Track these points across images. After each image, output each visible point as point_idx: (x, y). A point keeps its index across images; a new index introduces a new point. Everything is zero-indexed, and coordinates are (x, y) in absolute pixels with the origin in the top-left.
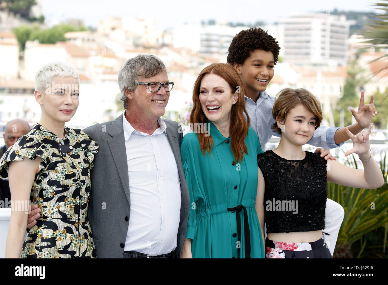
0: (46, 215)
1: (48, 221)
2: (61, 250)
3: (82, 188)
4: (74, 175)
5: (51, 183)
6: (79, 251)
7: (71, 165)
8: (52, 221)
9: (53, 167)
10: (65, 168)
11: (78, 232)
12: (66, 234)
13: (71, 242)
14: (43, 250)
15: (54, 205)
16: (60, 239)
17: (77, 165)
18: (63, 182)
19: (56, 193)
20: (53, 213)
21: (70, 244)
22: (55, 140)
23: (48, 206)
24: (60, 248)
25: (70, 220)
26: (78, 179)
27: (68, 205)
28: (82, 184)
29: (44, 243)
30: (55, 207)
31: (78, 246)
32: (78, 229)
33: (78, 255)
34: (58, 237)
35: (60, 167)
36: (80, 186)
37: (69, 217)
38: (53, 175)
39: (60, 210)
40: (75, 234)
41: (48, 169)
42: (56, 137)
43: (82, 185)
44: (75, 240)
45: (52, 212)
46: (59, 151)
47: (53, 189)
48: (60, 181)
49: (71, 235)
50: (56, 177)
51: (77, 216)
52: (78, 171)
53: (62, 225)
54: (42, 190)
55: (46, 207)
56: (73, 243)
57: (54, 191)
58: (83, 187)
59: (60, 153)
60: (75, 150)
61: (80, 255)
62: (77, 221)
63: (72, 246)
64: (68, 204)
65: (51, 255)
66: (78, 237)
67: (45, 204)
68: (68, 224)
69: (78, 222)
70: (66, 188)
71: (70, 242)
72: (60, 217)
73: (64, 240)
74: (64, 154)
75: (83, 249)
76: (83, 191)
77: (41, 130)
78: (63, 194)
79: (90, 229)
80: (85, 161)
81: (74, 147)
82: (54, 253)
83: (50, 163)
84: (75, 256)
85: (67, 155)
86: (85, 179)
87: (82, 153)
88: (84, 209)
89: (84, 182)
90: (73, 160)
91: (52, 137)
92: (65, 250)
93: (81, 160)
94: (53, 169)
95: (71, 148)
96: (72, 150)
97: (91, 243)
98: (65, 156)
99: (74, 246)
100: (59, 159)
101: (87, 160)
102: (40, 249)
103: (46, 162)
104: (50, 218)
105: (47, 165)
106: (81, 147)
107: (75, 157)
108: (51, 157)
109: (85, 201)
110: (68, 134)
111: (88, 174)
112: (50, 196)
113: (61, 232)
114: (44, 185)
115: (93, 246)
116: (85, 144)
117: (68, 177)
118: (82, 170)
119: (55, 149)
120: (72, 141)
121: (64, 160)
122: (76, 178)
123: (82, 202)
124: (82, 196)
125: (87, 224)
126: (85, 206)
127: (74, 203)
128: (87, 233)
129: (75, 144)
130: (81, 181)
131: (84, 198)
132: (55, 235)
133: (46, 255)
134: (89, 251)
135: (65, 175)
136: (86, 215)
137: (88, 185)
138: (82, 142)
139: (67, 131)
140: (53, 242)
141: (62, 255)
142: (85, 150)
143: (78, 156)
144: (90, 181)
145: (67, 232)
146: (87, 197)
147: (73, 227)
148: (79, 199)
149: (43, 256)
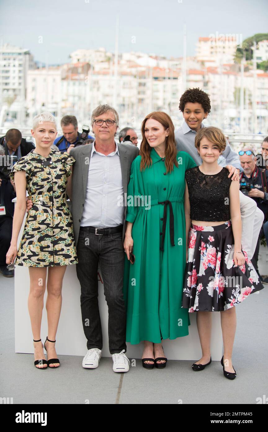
0: (33, 202)
1: (34, 206)
3: (55, 186)
4: (48, 178)
5: (34, 184)
6: (53, 223)
7: (48, 173)
8: (36, 206)
9: (34, 174)
10: (42, 175)
11: (52, 212)
13: (47, 218)
14: (29, 222)
16: (39, 216)
17: (53, 173)
18: (40, 183)
19: (37, 189)
20: (37, 201)
21: (46, 219)
22: (40, 159)
24: (39, 222)
27: (45, 197)
29: (30, 218)
31: (52, 220)
32: (52, 211)
33: (52, 226)
34: (38, 215)
35: (38, 174)
36: (53, 185)
37: (46, 203)
38: (35, 179)
40: (50, 214)
41: (32, 176)
42: (41, 157)
44: (50, 217)
46: (42, 165)
47: (35, 188)
48: (38, 183)
49: (47, 214)
50: (36, 181)
51: (52, 203)
52: (52, 176)
53: (41, 208)
54: (31, 188)
55: (33, 198)
59: (42, 166)
60: (55, 164)
61: (53, 226)
62: (52, 206)
66: (52, 215)
67: (33, 196)
69: (53, 206)
70: (42, 187)
73: (42, 217)
74: (45, 166)
75: (56, 222)
76: (55, 188)
77: (33, 153)
78: (40, 190)
79: (66, 210)
80: (61, 170)
81: (54, 162)
82: (35, 224)
83: (33, 173)
84: (50, 226)
85: (47, 167)
86: (57, 181)
87: (60, 166)
88: (58, 198)
89: (56, 183)
90: (51, 170)
91: (38, 157)
92: (43, 223)
93: (58, 169)
94: (35, 176)
95: (51, 162)
96: (52, 164)
97: (66, 218)
98: (46, 168)
99: (49, 220)
100: (38, 170)
101: (65, 169)
102: (28, 222)
103: (28, 172)
104: (35, 204)
105: (30, 174)
106: (62, 162)
107: (53, 168)
108: (33, 169)
109: (59, 194)
110: (51, 154)
111: (61, 178)
112: (34, 191)
113: (40, 212)
114: (31, 185)
115: (68, 221)
116: (64, 160)
117: (43, 180)
118: (55, 176)
119: (38, 164)
120: (54, 159)
121: (43, 170)
122: (50, 180)
123: (56, 194)
124: (55, 191)
125: (63, 207)
126: (58, 197)
127: (48, 195)
128: (62, 212)
129: (56, 160)
130: (54, 182)
131: (58, 192)
132: (36, 213)
133: (31, 226)
134: (63, 223)
135: (42, 179)
136: (61, 202)
137: (60, 185)
138: (63, 159)
139: (53, 153)
140: (35, 218)
141: (41, 225)
142: (64, 164)
143: (56, 167)
144: (63, 182)
145: (44, 212)
146: (60, 191)
147: (48, 209)
148: (52, 193)
149: (29, 226)
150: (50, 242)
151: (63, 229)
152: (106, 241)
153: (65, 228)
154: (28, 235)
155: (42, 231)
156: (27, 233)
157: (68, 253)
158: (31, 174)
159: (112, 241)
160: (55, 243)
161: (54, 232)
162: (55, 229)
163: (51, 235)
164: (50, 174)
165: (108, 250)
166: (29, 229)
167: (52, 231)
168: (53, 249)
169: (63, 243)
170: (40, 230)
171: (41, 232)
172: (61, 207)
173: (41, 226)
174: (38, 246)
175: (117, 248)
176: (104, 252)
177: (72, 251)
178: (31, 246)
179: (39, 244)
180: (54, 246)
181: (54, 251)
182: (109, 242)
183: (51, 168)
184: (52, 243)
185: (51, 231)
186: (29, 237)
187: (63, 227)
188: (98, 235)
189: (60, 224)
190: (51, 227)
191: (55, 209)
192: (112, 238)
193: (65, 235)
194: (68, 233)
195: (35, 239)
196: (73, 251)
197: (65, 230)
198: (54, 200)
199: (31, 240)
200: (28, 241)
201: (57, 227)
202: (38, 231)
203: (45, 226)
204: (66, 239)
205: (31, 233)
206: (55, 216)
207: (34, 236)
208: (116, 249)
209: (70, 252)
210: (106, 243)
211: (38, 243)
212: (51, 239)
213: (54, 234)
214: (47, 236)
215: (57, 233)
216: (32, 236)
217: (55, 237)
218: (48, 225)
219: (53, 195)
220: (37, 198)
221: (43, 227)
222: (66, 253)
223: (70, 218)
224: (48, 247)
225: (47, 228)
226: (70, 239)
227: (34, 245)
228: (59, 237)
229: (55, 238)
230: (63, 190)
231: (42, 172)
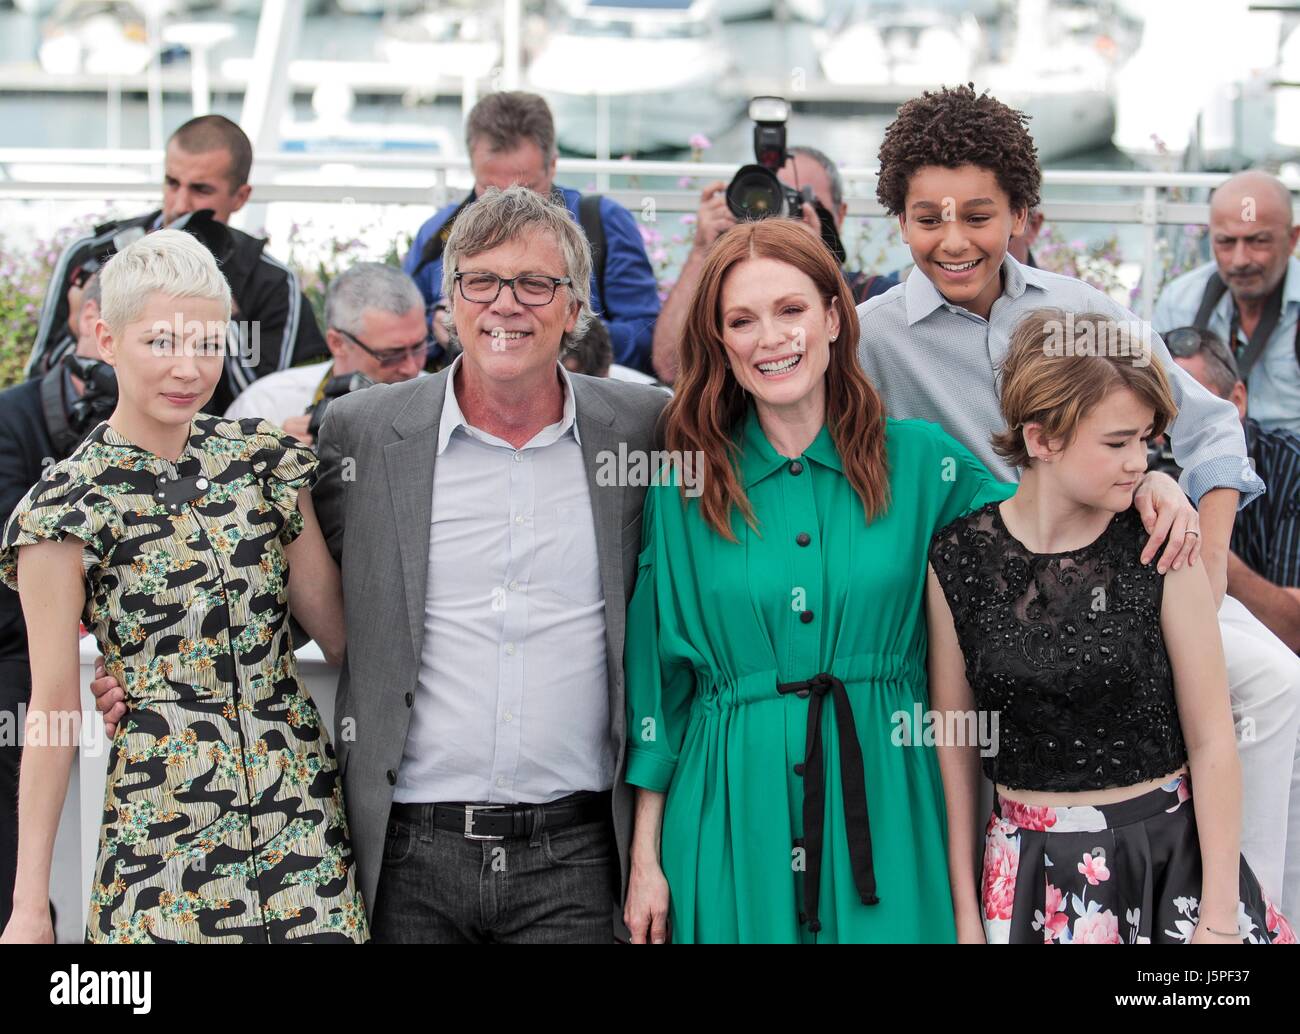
0: (134, 694)
1: (140, 708)
2: (184, 793)
3: (236, 604)
4: (200, 569)
5: (130, 603)
6: (247, 787)
7: (195, 539)
8: (151, 708)
9: (126, 553)
10: (165, 554)
11: (236, 734)
12: (195, 744)
13: (216, 765)
14: (131, 796)
15: (151, 665)
16: (177, 760)
17: (217, 537)
18: (164, 596)
19: (150, 629)
20: (152, 687)
21: (212, 773)
22: (147, 469)
23: (136, 668)
24: (180, 787)
25: (207, 701)
26: (216, 579)
27: (193, 662)
28: (235, 592)
29: (131, 775)
30: (156, 669)
31: (241, 774)
32: (235, 726)
33: (245, 801)
34: (171, 755)
35: (149, 553)
36: (227, 601)
37: (201, 692)
38: (132, 579)
39: (171, 677)
40: (229, 741)
41: (115, 563)
42: (149, 458)
43: (231, 595)
44: (228, 757)
45: (148, 684)
46: (158, 502)
47: (138, 621)
48: (152, 596)
49: (212, 744)
50: (140, 585)
51: (229, 686)
52: (215, 554)
53: (180, 718)
54: (114, 624)
55: (130, 670)
56: (221, 767)
57: (142, 626)
58: (238, 600)
59: (162, 507)
60: (222, 489)
61: (250, 801)
62: (231, 701)
63: (220, 777)
64: (190, 658)
65: (154, 810)
66: (239, 747)
67: (130, 661)
68: (201, 714)
69: (236, 704)
70: (175, 612)
71: (211, 766)
72: (172, 694)
73: (189, 762)
74: (174, 507)
75: (263, 781)
76: (240, 612)
77: (104, 443)
78: (168, 631)
79: (303, 712)
80: (254, 517)
81: (217, 479)
82: (162, 803)
83: (120, 545)
84: (235, 803)
85: (186, 510)
86: (244, 576)
87: (246, 495)
88: (260, 660)
89: (240, 586)
90: (206, 521)
91: (135, 460)
92: (197, 792)
93: (240, 515)
94: (130, 562)
95: (202, 484)
96: (208, 490)
97: (305, 755)
98: (178, 513)
99: (225, 776)
100: (145, 529)
101: (273, 508)
102: (122, 793)
103: (97, 544)
104: (144, 701)
105: (106, 553)
106: (252, 472)
107: (215, 510)
108: (118, 526)
109: (261, 639)
110: (196, 442)
111: (263, 556)
112: (133, 639)
113: (179, 739)
114: (116, 610)
115: (316, 765)
116: (264, 464)
117: (176, 579)
118: (233, 551)
119: (142, 497)
120: (213, 462)
121: (168, 530)
122: (208, 577)
123: (245, 643)
124: (242, 628)
125: (288, 701)
126: (259, 653)
127: (211, 652)
128: (284, 728)
129: (224, 468)
130: (231, 585)
131: (252, 631)
132: (161, 748)
133: (139, 812)
134: (295, 782)
135: (168, 575)
136: (275, 678)
137: (263, 592)
138: (257, 458)
139: (202, 432)
140: (155, 770)
141: (190, 806)
142: (267, 481)
143: (229, 506)
144: (271, 576)
145: (199, 740)
146: (262, 625)
147: (218, 721)
148: (227, 638)
149: (131, 815)
150: (242, 885)
151: (300, 809)
152: (522, 870)
153: (310, 804)
154: (132, 860)
155: (197, 833)
156: (125, 852)
157: (338, 929)
158: (112, 551)
159: (554, 868)
160: (267, 884)
161: (255, 833)
162: (260, 817)
163: (243, 848)
164: (202, 544)
165: (532, 914)
166: (130, 829)
167: (247, 830)
168: (260, 916)
169: (307, 878)
170: (189, 830)
171: (192, 836)
172: (276, 699)
173: (189, 809)
174: (189, 912)
175: (578, 907)
176: (514, 926)
177: (351, 914)
178: (154, 912)
179: (193, 899)
180: (263, 902)
181: (265, 924)
182: (537, 872)
183: (203, 511)
184: (251, 885)
185: (240, 829)
186: (136, 869)
187: (297, 801)
188: (480, 842)
189: (282, 787)
190: (241, 809)
191: (248, 715)
192: (549, 852)
193: (311, 841)
194: (323, 827)
195: (168, 879)
196: (355, 914)
197: (306, 815)
198: (241, 670)
199: (148, 883)
200: (133, 892)
201: (268, 804)
202: (179, 833)
203: (210, 808)
204: (319, 860)
205: (144, 847)
206: (253, 750)
207: (164, 865)
208: (573, 912)
209: (344, 922)
210: (522, 880)
211: (187, 894)
212: (243, 867)
213: (257, 843)
214: (224, 854)
215: (269, 834)
216: (154, 864)
217: (264, 854)
218: (224, 799)
219: (232, 649)
220: (153, 673)
221: (201, 812)
222: (326, 930)
223: (323, 748)
224: (237, 907)
225: (221, 815)
226: (336, 858)
227: (168, 909)
228: (283, 853)
229: (266, 858)
230: (279, 615)
231: (167, 541)
